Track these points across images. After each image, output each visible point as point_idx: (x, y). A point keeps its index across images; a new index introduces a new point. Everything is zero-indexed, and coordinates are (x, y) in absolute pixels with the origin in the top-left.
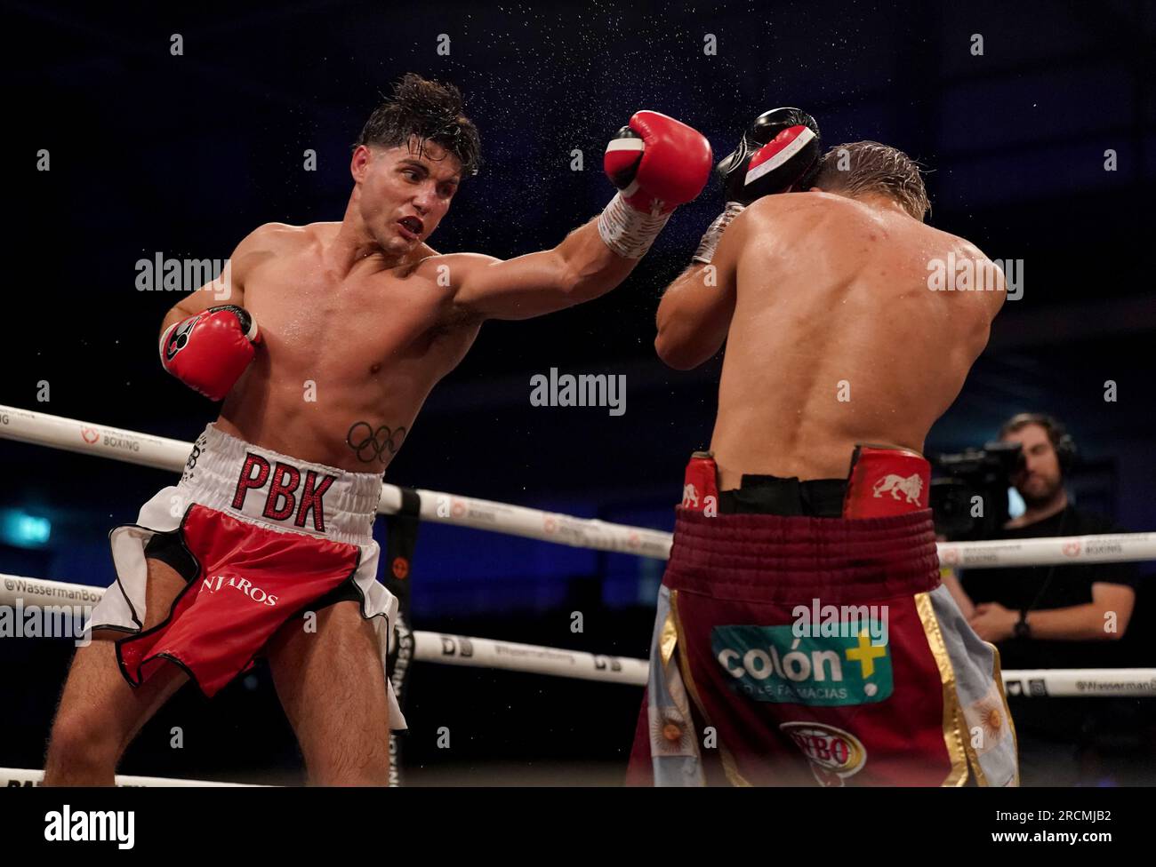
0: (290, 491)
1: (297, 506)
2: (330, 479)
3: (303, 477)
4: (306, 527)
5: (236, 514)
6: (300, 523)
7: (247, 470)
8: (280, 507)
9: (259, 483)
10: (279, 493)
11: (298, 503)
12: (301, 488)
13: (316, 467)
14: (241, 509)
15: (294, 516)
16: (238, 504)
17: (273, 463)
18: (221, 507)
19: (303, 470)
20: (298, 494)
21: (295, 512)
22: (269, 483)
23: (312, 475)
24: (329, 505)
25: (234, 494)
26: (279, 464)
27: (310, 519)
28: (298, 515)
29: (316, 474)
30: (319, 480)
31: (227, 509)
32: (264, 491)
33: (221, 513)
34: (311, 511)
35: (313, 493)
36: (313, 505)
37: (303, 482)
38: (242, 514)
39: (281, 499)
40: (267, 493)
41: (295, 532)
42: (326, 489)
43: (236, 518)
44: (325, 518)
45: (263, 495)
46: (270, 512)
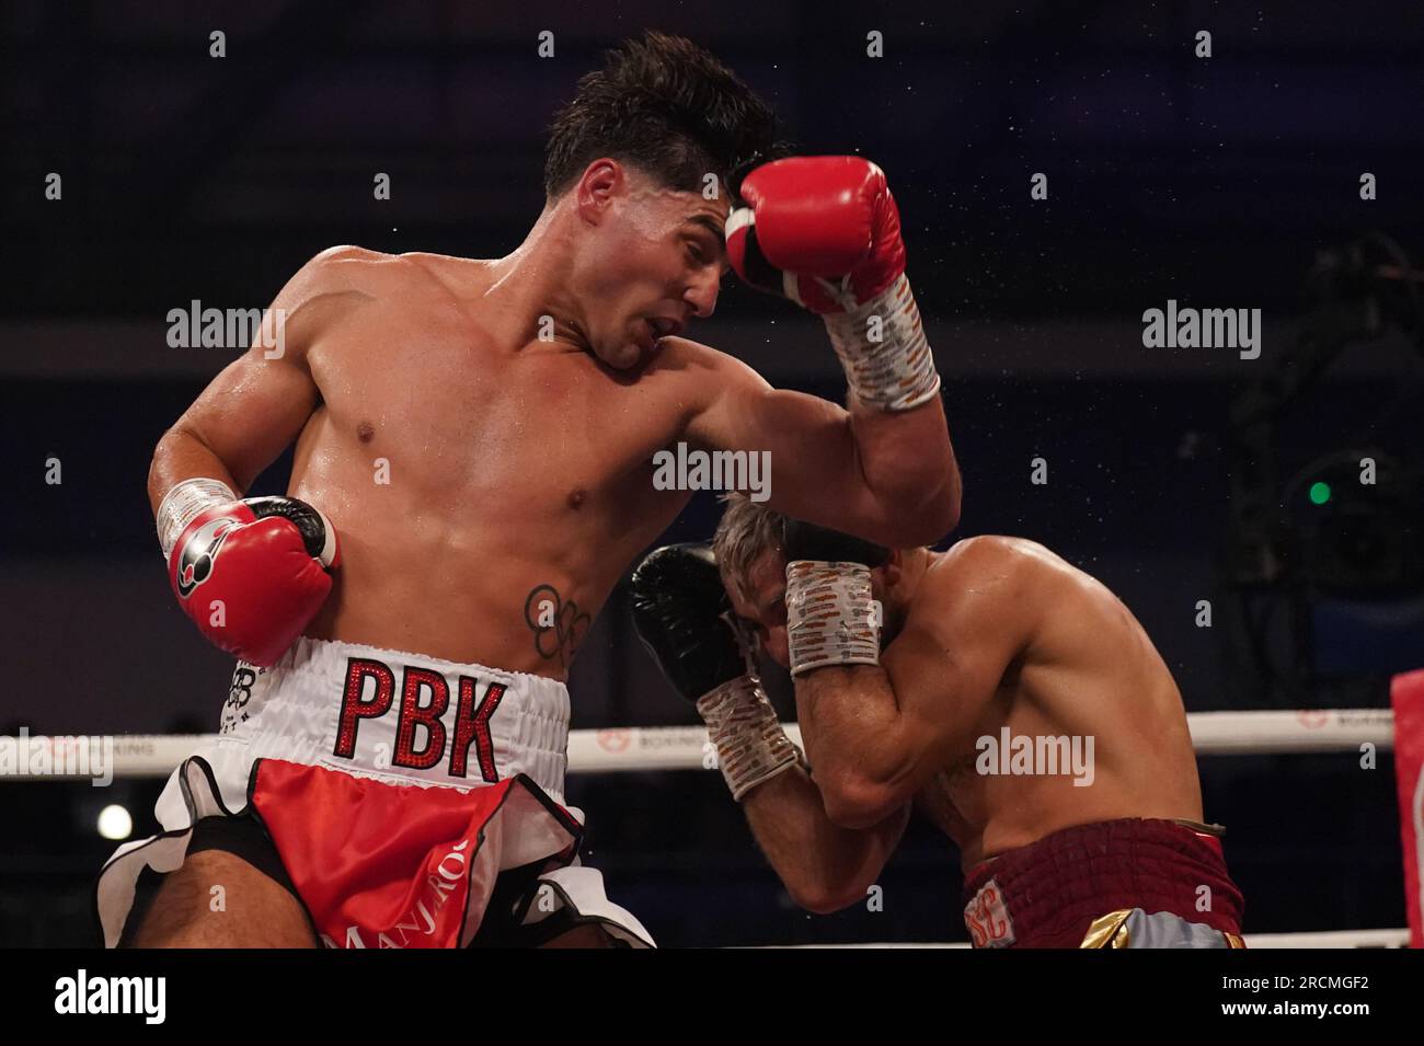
0: (432, 716)
1: (449, 742)
2: (497, 690)
3: (454, 687)
4: (469, 776)
5: (342, 765)
6: (458, 770)
7: (352, 687)
8: (420, 745)
9: (379, 708)
10: (415, 723)
11: (450, 735)
12: (452, 709)
13: (473, 670)
14: (351, 757)
15: (446, 759)
16: (345, 748)
17: (399, 667)
18: (313, 758)
19: (452, 676)
20: (448, 721)
21: (448, 752)
22: (396, 705)
23: (467, 682)
24: (500, 737)
25: (335, 733)
26: (408, 670)
27: (473, 762)
28: (452, 757)
29: (473, 681)
30: (481, 691)
31: (327, 760)
32: (391, 719)
33: (315, 767)
34: (473, 747)
35: (474, 715)
36: (475, 738)
37: (454, 698)
38: (356, 764)
39: (422, 732)
40: (395, 723)
41: (451, 785)
42: (495, 706)
43: (347, 772)
44: (497, 758)
45: (388, 728)
46: (403, 755)
